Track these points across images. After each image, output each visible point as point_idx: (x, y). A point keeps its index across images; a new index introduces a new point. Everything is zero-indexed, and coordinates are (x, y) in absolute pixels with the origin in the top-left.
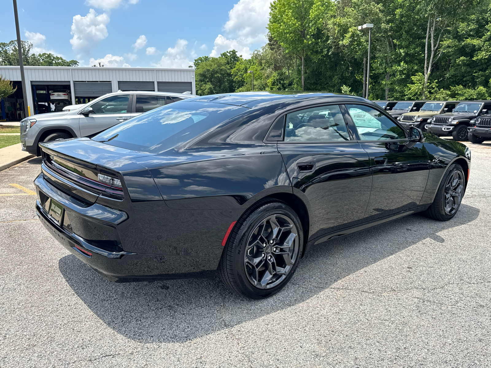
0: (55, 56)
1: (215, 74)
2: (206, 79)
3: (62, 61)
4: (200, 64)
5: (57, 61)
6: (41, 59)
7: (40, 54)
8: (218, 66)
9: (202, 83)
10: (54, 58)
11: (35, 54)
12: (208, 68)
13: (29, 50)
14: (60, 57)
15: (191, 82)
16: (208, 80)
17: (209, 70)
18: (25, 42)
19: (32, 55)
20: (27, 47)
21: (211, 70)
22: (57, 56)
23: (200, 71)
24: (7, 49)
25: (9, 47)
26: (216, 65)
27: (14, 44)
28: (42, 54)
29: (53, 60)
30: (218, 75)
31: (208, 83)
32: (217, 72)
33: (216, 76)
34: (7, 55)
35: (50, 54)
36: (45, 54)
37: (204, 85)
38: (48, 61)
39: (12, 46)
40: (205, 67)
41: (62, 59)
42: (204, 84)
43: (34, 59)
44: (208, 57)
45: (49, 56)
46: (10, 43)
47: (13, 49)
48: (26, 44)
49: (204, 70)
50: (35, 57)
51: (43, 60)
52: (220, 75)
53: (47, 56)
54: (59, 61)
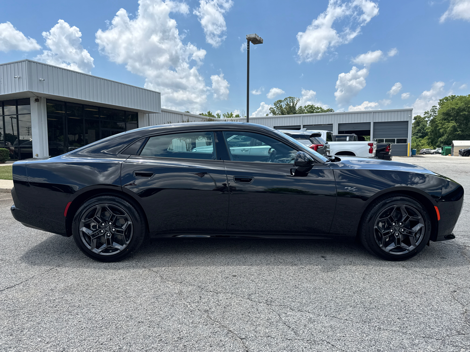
0: (316, 107)
1: (461, 112)
2: (450, 118)
3: (321, 110)
4: (445, 103)
5: (317, 110)
6: (306, 110)
7: (305, 106)
8: (466, 104)
9: (445, 121)
10: (315, 108)
11: (302, 106)
12: (453, 107)
13: (296, 104)
14: (319, 107)
15: (408, 121)
16: (452, 118)
17: (454, 108)
18: (295, 98)
19: (300, 108)
20: (295, 101)
21: (457, 108)
22: (317, 107)
23: (444, 110)
24: (282, 104)
25: (283, 103)
26: (463, 104)
27: (287, 101)
28: (307, 106)
29: (314, 110)
30: (464, 113)
31: (451, 121)
32: (464, 110)
33: (461, 114)
34: (281, 108)
35: (313, 105)
36: (309, 105)
37: (447, 124)
38: (311, 111)
39: (285, 102)
40: (450, 105)
41: (321, 108)
42: (447, 122)
43: (301, 110)
44: (455, 96)
45: (312, 107)
46: (284, 100)
47: (286, 104)
48: (295, 99)
49: (448, 109)
50: (301, 109)
51: (307, 110)
52: (466, 113)
53: (310, 107)
54: (319, 111)
